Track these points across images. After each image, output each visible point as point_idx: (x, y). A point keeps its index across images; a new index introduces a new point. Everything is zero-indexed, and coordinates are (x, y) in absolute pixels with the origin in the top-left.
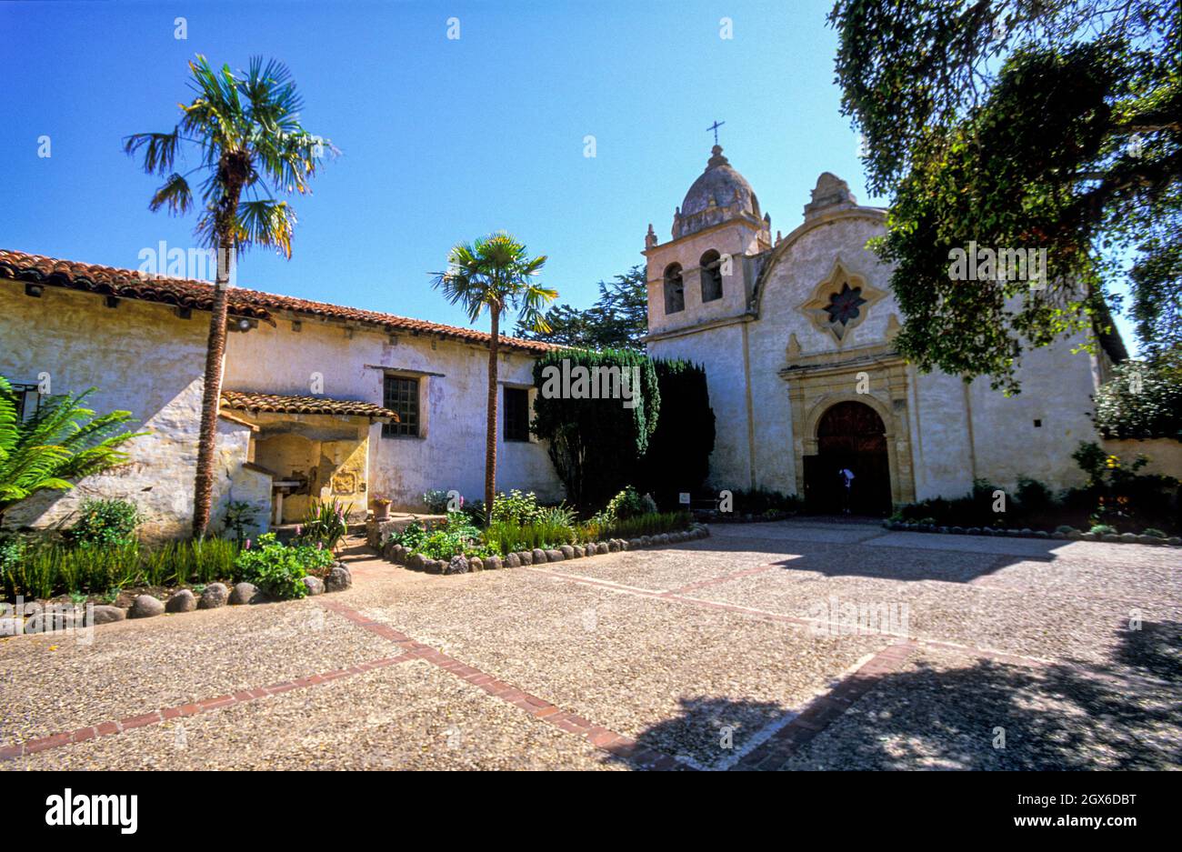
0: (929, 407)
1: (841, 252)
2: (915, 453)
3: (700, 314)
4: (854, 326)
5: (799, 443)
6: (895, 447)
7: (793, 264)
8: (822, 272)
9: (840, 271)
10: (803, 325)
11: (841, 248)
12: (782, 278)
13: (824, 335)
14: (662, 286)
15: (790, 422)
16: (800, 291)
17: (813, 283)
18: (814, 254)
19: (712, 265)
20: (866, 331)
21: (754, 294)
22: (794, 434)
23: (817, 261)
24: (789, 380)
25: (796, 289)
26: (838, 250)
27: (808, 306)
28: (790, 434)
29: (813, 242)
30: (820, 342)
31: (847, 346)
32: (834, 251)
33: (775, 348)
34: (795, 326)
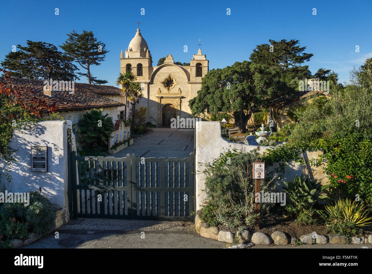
0: (184, 106)
1: (171, 72)
4: (171, 89)
5: (159, 112)
6: (178, 113)
8: (166, 76)
9: (170, 76)
10: (161, 86)
14: (126, 69)
15: (157, 107)
16: (161, 79)
17: (165, 78)
19: (139, 66)
20: (174, 90)
21: (151, 77)
22: (158, 109)
23: (166, 73)
24: (158, 98)
25: (160, 78)
26: (170, 72)
27: (163, 83)
28: (157, 109)
30: (165, 90)
31: (170, 93)
33: (155, 90)
34: (160, 87)
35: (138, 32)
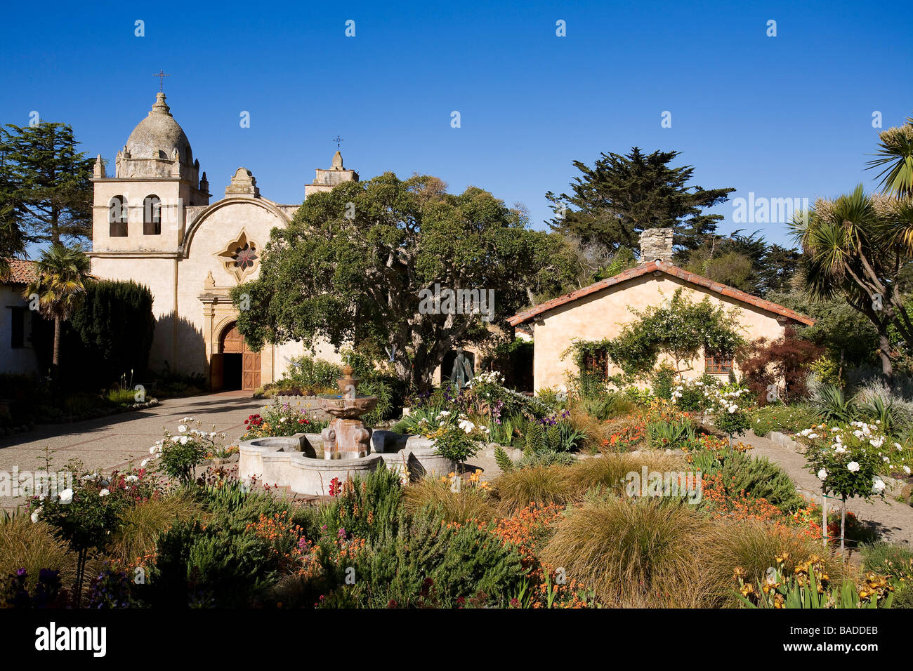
1: (245, 224)
2: (275, 354)
3: (140, 243)
7: (215, 224)
9: (243, 236)
10: (217, 266)
11: (246, 221)
12: (206, 231)
13: (230, 276)
15: (203, 331)
16: (217, 243)
17: (228, 241)
18: (229, 221)
21: (186, 238)
22: (206, 338)
23: (231, 225)
24: (204, 303)
25: (214, 242)
26: (244, 222)
27: (223, 254)
28: (202, 338)
29: (229, 212)
30: (227, 280)
32: (242, 222)
33: (197, 278)
34: (212, 267)
35: (159, 102)
